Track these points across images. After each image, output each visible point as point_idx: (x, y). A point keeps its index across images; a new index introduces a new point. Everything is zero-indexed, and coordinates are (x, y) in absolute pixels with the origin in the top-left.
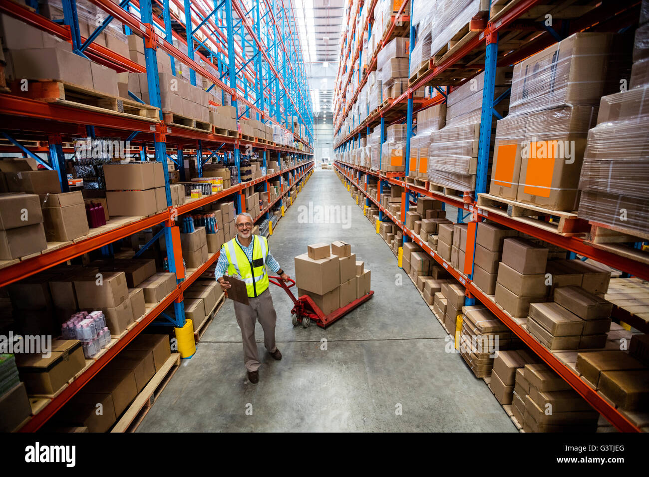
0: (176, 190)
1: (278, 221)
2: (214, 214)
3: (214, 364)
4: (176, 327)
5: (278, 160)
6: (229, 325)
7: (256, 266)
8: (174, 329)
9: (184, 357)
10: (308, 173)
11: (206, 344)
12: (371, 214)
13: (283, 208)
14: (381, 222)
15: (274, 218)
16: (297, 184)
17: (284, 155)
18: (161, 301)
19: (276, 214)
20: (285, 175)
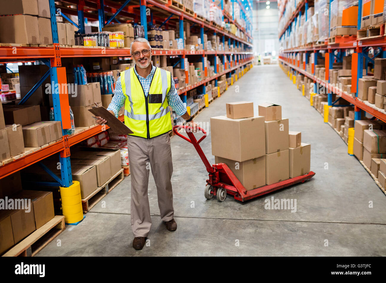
0: (65, 28)
1: (200, 110)
2: (111, 72)
3: (102, 232)
4: (62, 187)
5: (200, 36)
6: (125, 199)
7: (152, 102)
8: (59, 189)
9: (69, 222)
10: (245, 66)
11: (96, 214)
12: (319, 101)
13: (207, 96)
14: (330, 107)
15: (194, 105)
16: (228, 75)
17: (210, 33)
18: (43, 147)
19: (197, 102)
20: (211, 58)
